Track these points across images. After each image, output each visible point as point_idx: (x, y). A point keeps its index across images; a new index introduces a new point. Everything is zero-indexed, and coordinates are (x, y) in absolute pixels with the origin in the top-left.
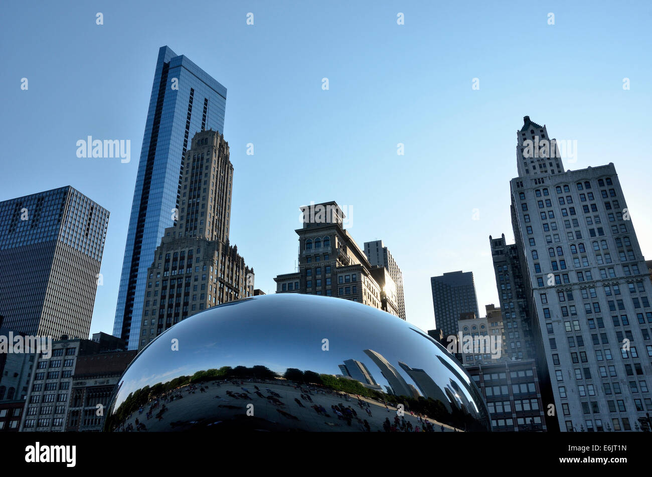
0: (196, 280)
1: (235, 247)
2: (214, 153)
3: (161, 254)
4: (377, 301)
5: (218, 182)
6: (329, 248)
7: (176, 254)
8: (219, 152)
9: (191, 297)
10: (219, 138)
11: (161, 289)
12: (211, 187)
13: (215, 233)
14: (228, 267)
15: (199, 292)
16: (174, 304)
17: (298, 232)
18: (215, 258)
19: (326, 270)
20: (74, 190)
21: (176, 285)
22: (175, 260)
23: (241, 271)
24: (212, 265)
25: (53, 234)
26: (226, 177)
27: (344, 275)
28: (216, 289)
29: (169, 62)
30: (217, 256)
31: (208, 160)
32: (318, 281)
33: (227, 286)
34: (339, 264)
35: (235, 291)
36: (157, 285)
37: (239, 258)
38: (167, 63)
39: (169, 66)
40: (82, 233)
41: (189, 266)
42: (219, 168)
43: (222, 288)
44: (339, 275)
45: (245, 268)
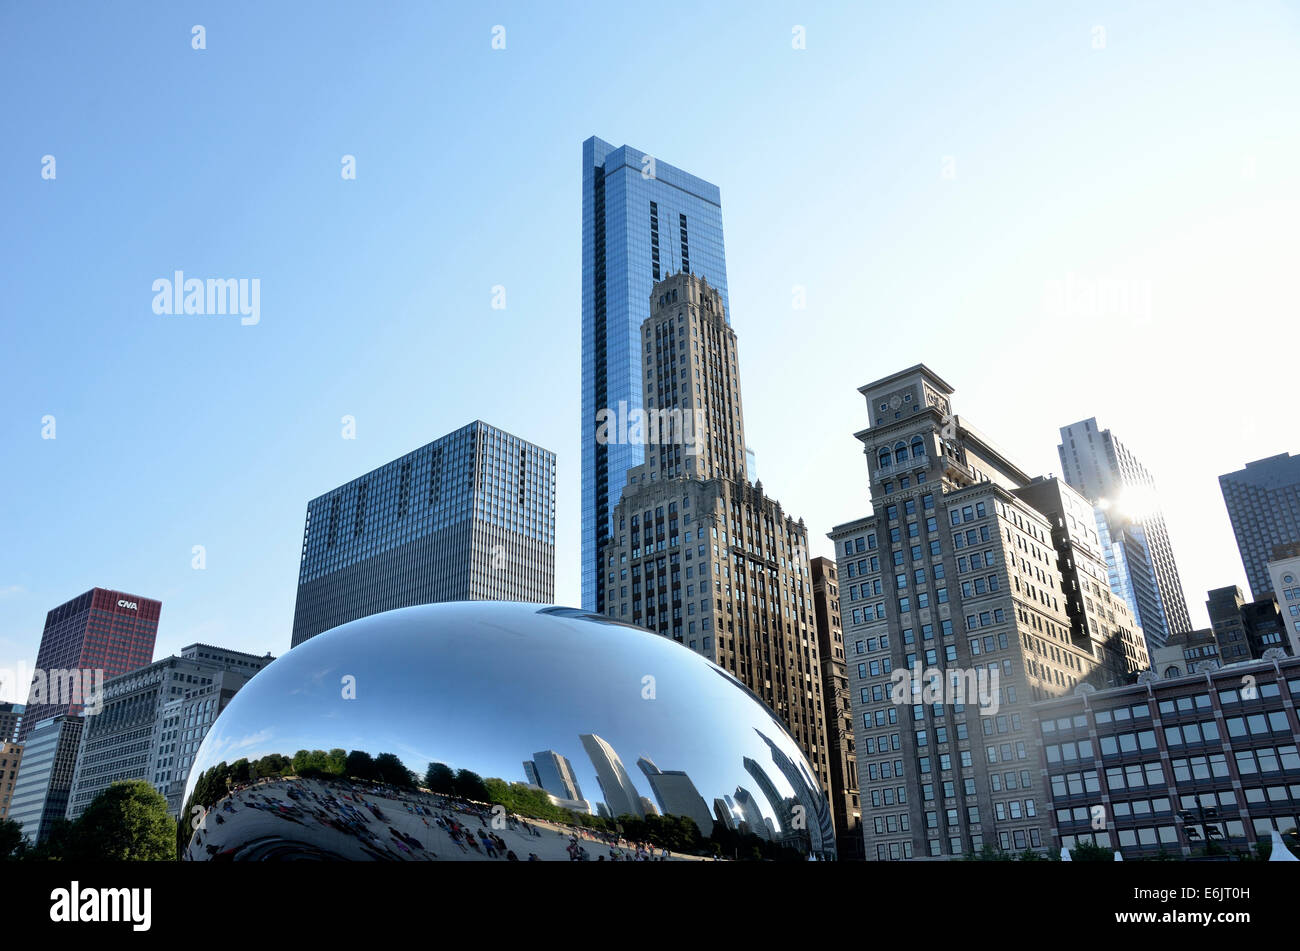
0: (688, 557)
1: (759, 484)
2: (690, 314)
3: (622, 519)
5: (708, 368)
6: (924, 459)
7: (647, 514)
8: (701, 311)
9: (683, 590)
10: (697, 285)
11: (631, 583)
12: (695, 380)
13: (716, 464)
14: (749, 524)
15: (696, 580)
16: (657, 608)
17: (860, 436)
18: (719, 511)
19: (924, 503)
20: (487, 426)
21: (656, 572)
22: (648, 525)
23: (777, 527)
24: (715, 526)
25: (464, 508)
26: (723, 354)
27: (959, 507)
28: (729, 568)
29: (604, 164)
30: (723, 508)
31: (681, 330)
32: (913, 527)
33: (751, 560)
34: (949, 487)
35: (769, 567)
36: (623, 577)
37: (768, 502)
38: (600, 166)
39: (604, 172)
40: (514, 500)
41: (674, 533)
42: (707, 340)
43: (741, 566)
44: (950, 509)
45: (784, 523)
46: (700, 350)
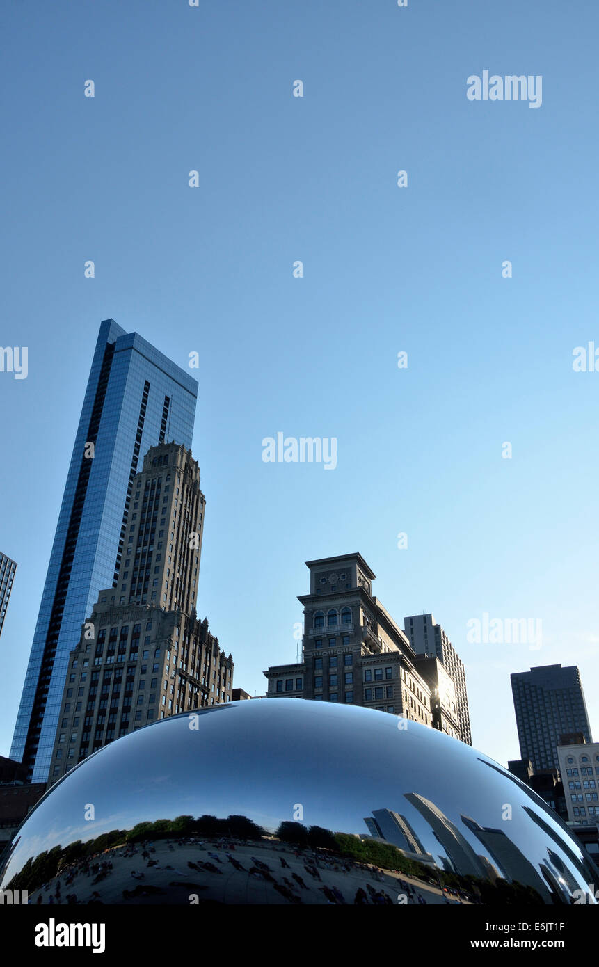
0: (143, 672)
1: (206, 621)
2: (177, 477)
4: (425, 712)
5: (182, 522)
6: (350, 626)
7: (113, 630)
8: (185, 477)
9: (134, 699)
10: (185, 455)
11: (88, 685)
12: (171, 529)
13: (175, 600)
14: (194, 653)
15: (147, 692)
17: (302, 599)
18: (175, 639)
19: (345, 661)
21: (112, 679)
22: (113, 639)
23: (213, 658)
24: (170, 650)
26: (194, 513)
27: (372, 668)
28: (174, 686)
29: (115, 343)
30: (177, 636)
31: (167, 488)
32: (334, 678)
33: (191, 683)
34: (365, 651)
35: (203, 691)
37: (212, 638)
38: (111, 343)
39: (114, 349)
41: (134, 650)
42: (184, 500)
43: (183, 686)
44: (365, 668)
45: (219, 656)
46: (179, 506)
